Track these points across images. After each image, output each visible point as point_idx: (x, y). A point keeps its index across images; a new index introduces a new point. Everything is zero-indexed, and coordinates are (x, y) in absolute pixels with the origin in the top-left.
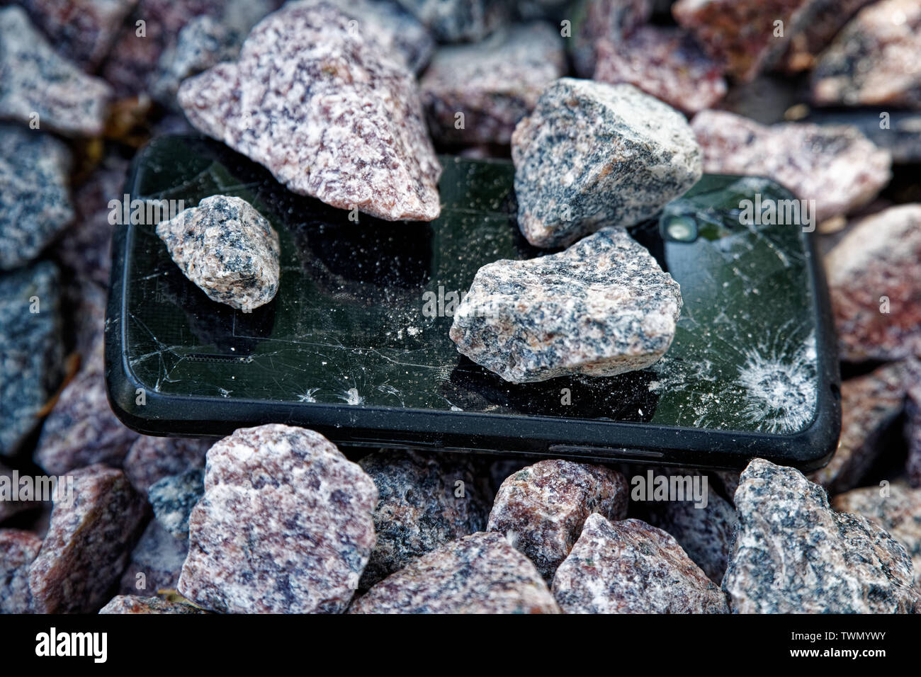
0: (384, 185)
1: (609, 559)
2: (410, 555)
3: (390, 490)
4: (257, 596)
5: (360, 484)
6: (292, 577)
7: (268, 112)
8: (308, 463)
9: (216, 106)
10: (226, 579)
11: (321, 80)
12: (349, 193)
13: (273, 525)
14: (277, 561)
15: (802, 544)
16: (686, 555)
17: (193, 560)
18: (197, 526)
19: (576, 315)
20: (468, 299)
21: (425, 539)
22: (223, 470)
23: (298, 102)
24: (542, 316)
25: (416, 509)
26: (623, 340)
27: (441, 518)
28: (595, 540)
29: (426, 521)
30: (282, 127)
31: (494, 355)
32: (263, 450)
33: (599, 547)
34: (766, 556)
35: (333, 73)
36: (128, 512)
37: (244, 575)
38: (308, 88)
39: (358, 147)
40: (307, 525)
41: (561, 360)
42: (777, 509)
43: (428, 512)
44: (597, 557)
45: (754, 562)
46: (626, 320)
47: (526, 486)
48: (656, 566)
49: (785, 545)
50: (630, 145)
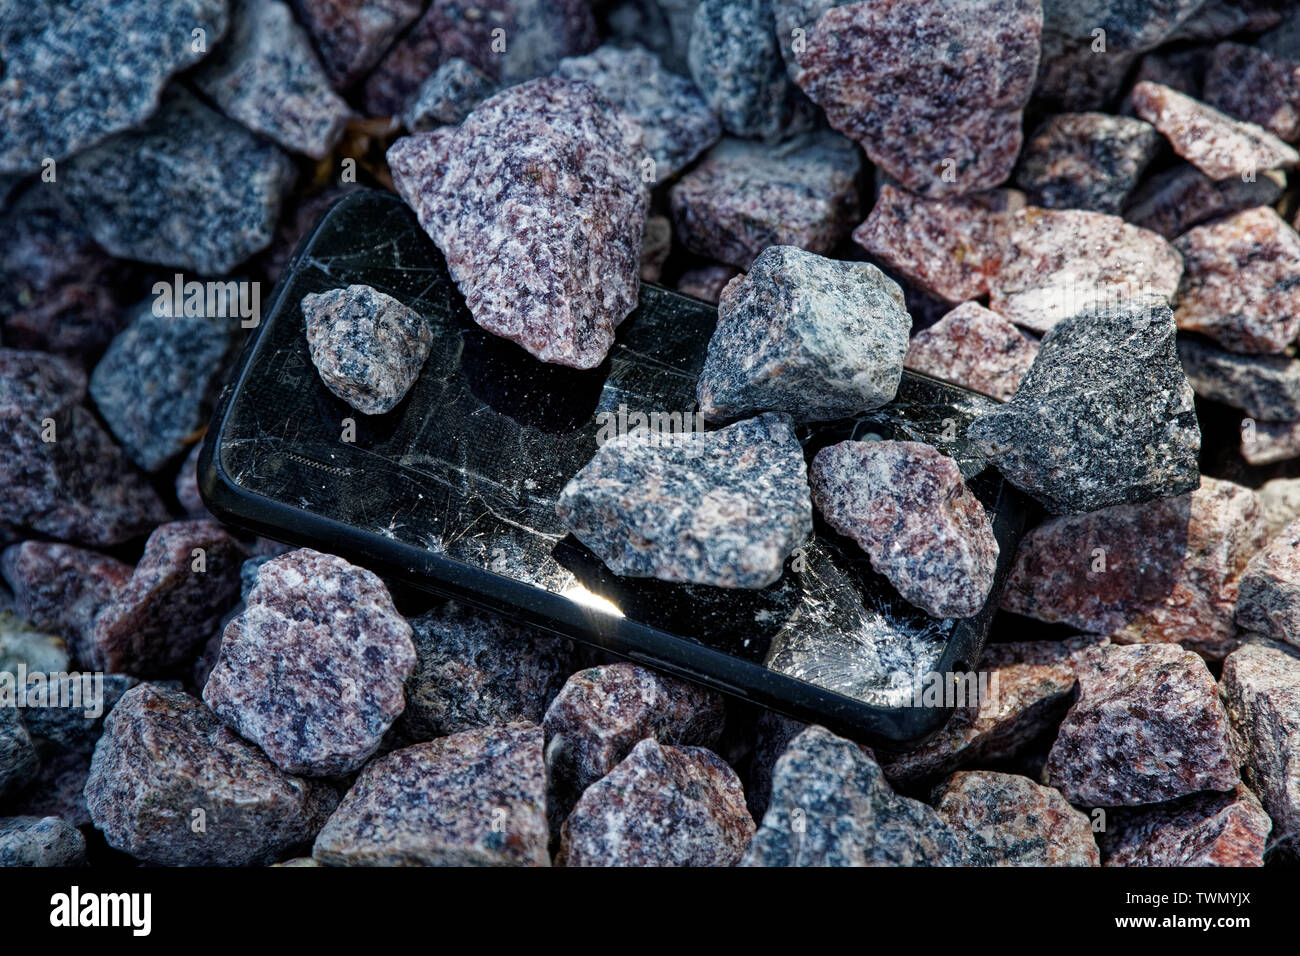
0: (540, 322)
1: (643, 793)
2: (462, 720)
3: (461, 646)
4: (270, 729)
5: (399, 647)
6: (309, 720)
7: (464, 199)
8: (353, 610)
9: (418, 177)
10: (245, 702)
11: (521, 183)
12: (500, 322)
13: (302, 662)
14: (298, 700)
15: (827, 832)
16: (744, 803)
17: (219, 672)
18: (229, 640)
19: (678, 527)
20: (581, 477)
21: (482, 708)
22: (269, 591)
23: (494, 199)
24: (644, 519)
25: (485, 673)
26: (715, 569)
27: (513, 687)
28: (636, 768)
29: (492, 687)
30: (472, 220)
31: (599, 541)
32: (312, 583)
33: (637, 778)
34: (784, 838)
35: (536, 178)
36: (221, 579)
37: (262, 704)
38: (506, 187)
39: (526, 273)
40: (337, 673)
41: (656, 570)
42: (810, 791)
43: (499, 678)
44: (630, 787)
45: (771, 843)
46: (725, 547)
47: (591, 688)
48: (693, 813)
49: (809, 830)
50: (806, 353)
